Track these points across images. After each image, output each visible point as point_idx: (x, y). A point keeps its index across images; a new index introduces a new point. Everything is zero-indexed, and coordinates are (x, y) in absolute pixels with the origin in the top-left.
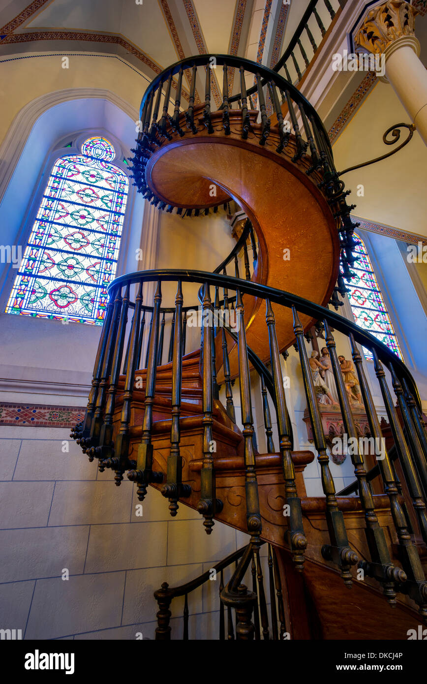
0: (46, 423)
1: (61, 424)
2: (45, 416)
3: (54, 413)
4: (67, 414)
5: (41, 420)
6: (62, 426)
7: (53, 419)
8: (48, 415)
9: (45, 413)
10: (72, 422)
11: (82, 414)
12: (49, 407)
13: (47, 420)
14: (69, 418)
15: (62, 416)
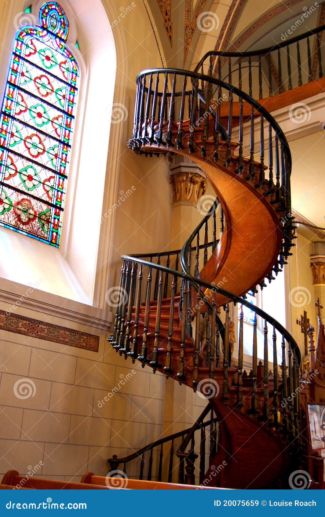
0: (45, 336)
1: (54, 339)
2: (44, 331)
3: (50, 330)
4: (57, 331)
5: (42, 334)
6: (55, 341)
7: (49, 335)
8: (46, 330)
9: (45, 328)
10: (60, 339)
11: (66, 334)
12: (47, 324)
13: (45, 334)
14: (59, 336)
15: (55, 333)
